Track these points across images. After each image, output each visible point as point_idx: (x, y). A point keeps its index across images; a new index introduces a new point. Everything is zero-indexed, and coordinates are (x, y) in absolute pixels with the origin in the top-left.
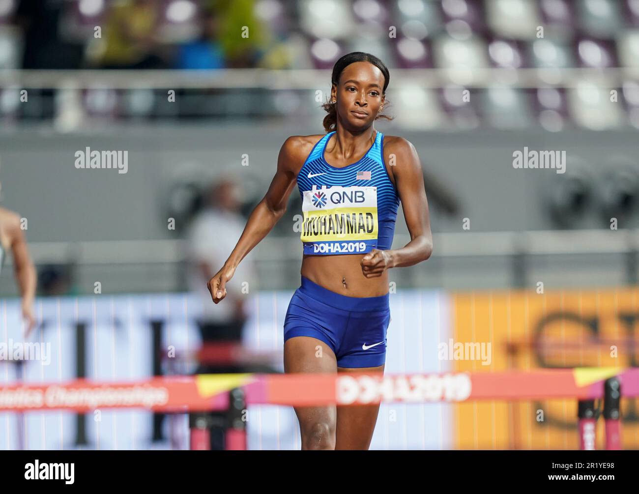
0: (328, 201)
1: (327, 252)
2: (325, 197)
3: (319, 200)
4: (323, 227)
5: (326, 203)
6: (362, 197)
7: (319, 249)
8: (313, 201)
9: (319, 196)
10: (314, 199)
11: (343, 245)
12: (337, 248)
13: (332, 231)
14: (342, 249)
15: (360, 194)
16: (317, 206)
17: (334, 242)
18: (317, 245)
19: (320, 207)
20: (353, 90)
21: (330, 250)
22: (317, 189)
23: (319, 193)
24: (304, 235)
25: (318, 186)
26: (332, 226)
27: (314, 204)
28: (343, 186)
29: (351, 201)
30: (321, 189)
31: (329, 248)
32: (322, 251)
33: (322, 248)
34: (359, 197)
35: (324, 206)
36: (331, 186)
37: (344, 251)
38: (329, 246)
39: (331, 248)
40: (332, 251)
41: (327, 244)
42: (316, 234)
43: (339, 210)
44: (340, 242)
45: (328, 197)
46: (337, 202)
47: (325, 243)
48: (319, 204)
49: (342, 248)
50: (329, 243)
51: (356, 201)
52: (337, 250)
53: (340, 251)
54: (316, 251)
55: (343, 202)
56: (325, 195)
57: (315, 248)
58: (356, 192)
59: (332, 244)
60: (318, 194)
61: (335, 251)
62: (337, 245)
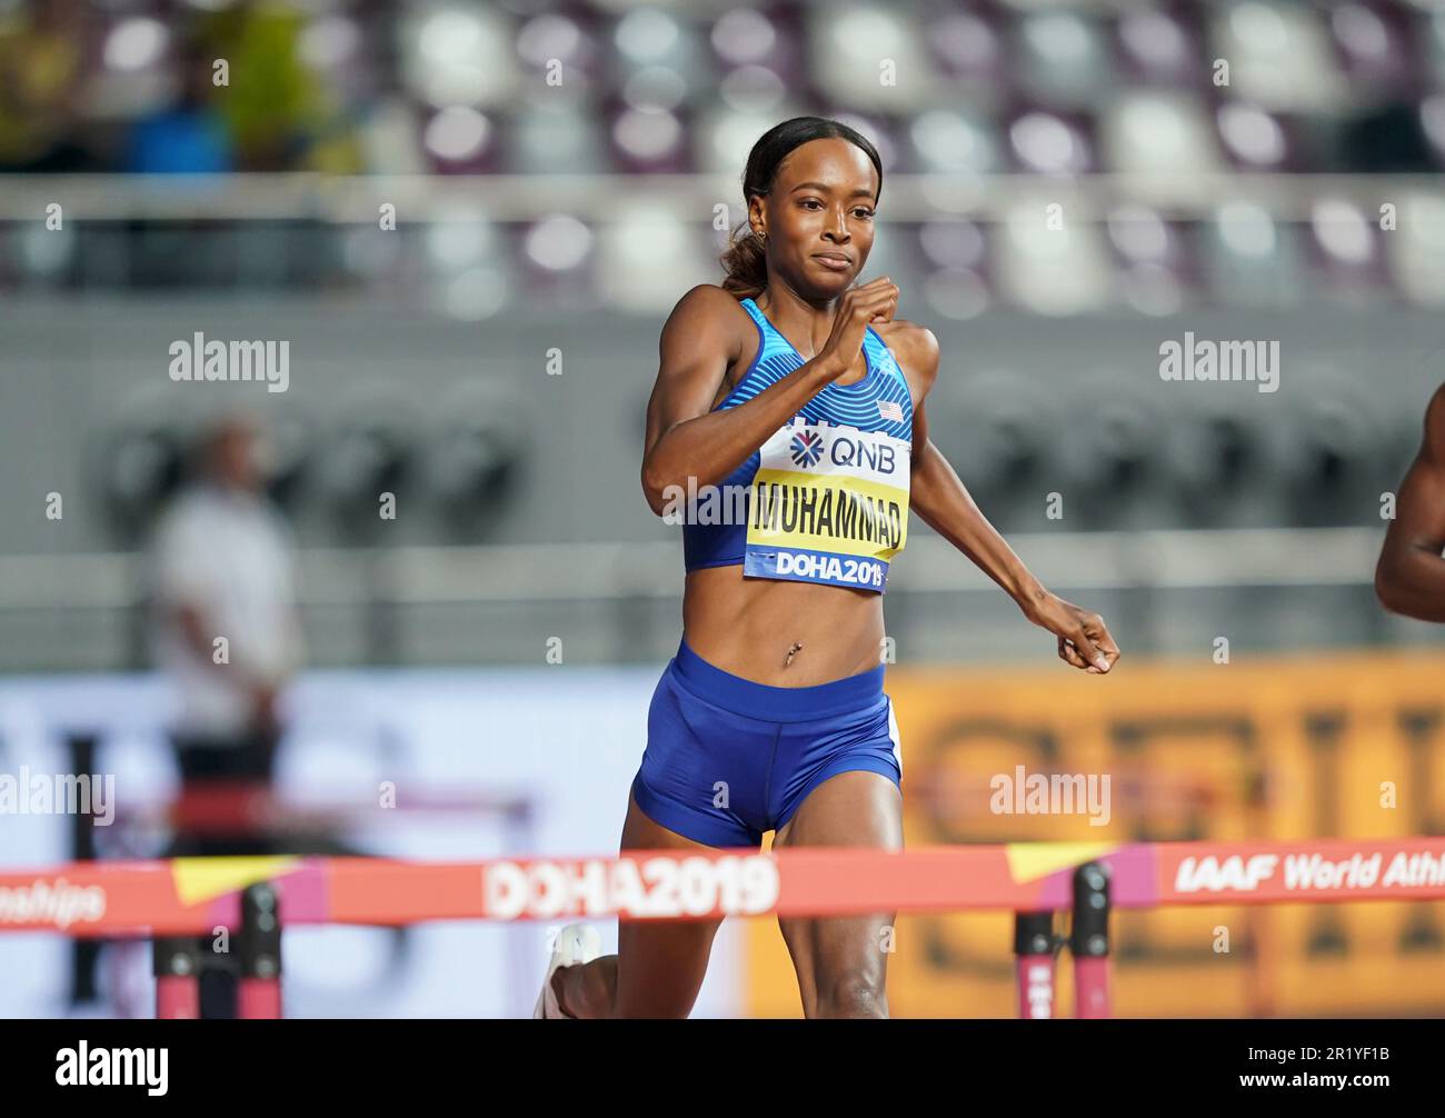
0: (825, 456)
1: (812, 575)
2: (820, 446)
3: (807, 449)
4: (808, 515)
5: (818, 459)
6: (890, 460)
7: (792, 566)
8: (792, 448)
9: (808, 441)
10: (795, 444)
11: (847, 564)
12: (834, 569)
13: (825, 529)
14: (843, 574)
15: (887, 454)
16: (797, 463)
17: (829, 555)
19: (805, 466)
20: (813, 205)
21: (818, 572)
22: (806, 424)
23: (807, 432)
24: (757, 527)
25: (807, 419)
26: (825, 516)
27: (794, 457)
28: (860, 429)
29: (873, 468)
30: (816, 424)
31: (818, 567)
32: (800, 572)
33: (802, 565)
34: (886, 459)
35: (813, 464)
36: (838, 424)
37: (849, 578)
38: (818, 562)
39: (822, 567)
40: (822, 576)
41: (814, 558)
42: (788, 529)
43: (848, 482)
44: (843, 558)
45: (827, 446)
46: (842, 461)
47: (809, 553)
48: (806, 458)
49: (845, 570)
50: (819, 555)
51: (880, 470)
52: (834, 574)
53: (840, 578)
54: (781, 570)
55: (859, 464)
56: (820, 441)
57: (782, 561)
58: (881, 447)
59: (824, 560)
60: (804, 434)
61: (828, 576)
62: (835, 562)
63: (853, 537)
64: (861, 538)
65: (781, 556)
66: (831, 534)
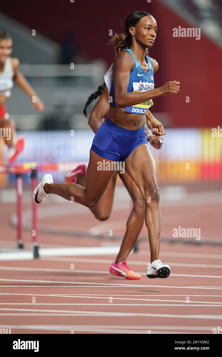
1: (138, 113)
7: (135, 110)
10: (140, 87)
11: (144, 110)
15: (152, 87)
16: (139, 90)
17: (142, 109)
18: (134, 109)
21: (139, 112)
25: (142, 81)
31: (139, 111)
32: (136, 112)
36: (146, 82)
37: (144, 113)
38: (139, 110)
39: (140, 111)
40: (139, 113)
41: (139, 109)
44: (144, 109)
45: (144, 87)
47: (138, 108)
49: (143, 111)
50: (140, 108)
53: (142, 113)
54: (133, 111)
57: (133, 110)
59: (141, 109)
60: (141, 84)
61: (140, 113)
62: (142, 110)
63: (146, 105)
64: (147, 105)
65: (133, 108)
66: (142, 104)
